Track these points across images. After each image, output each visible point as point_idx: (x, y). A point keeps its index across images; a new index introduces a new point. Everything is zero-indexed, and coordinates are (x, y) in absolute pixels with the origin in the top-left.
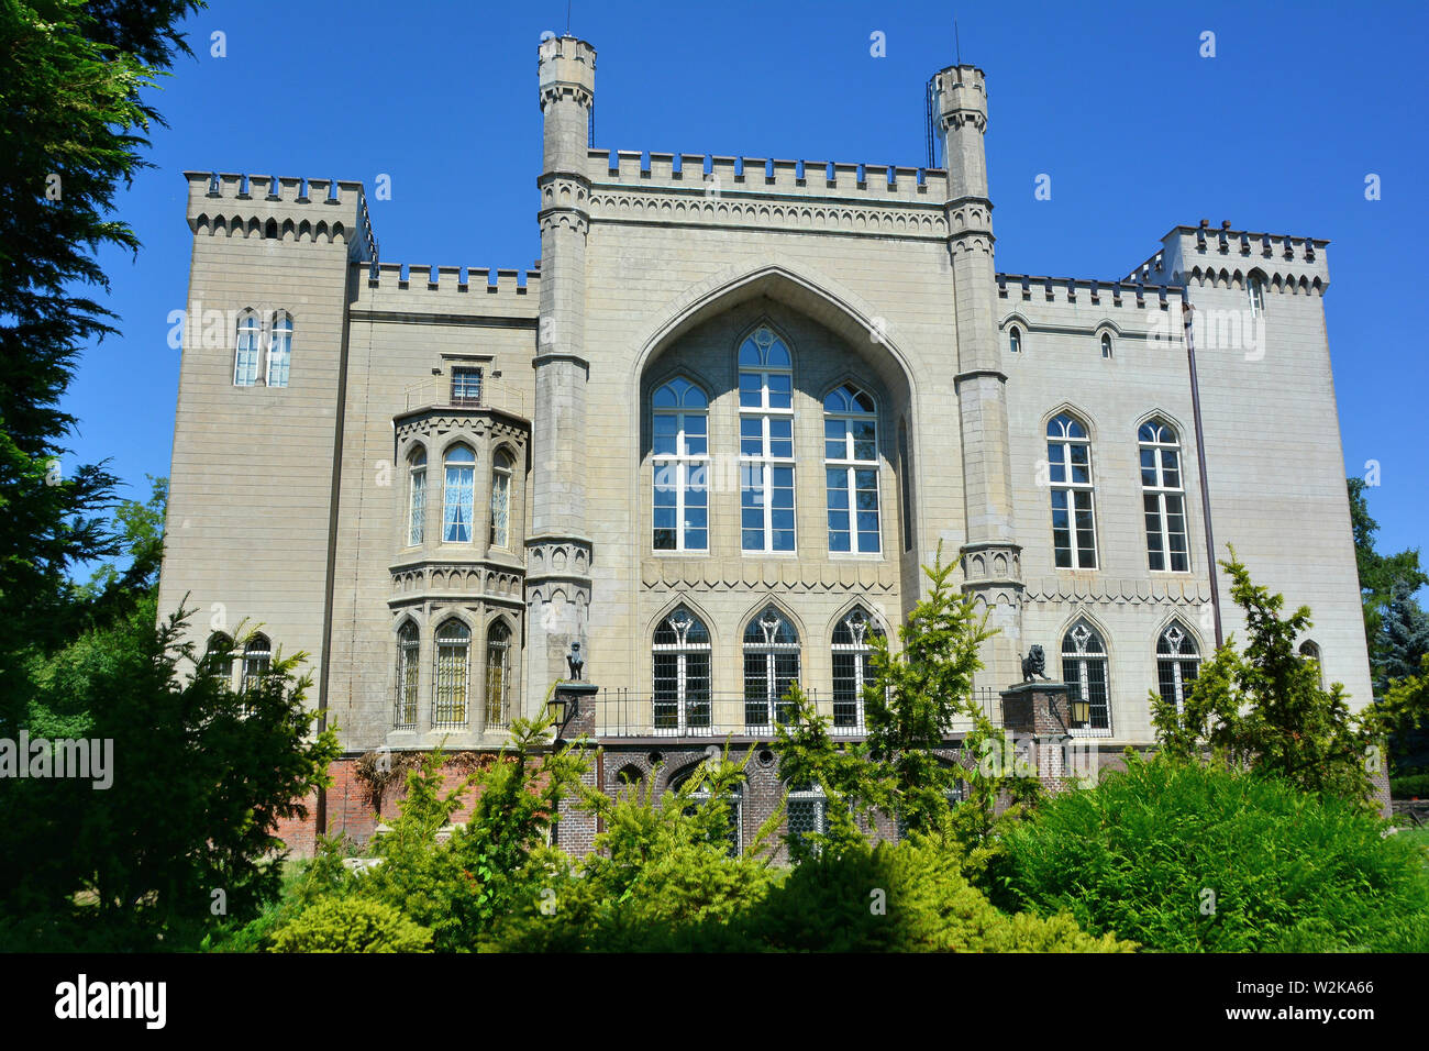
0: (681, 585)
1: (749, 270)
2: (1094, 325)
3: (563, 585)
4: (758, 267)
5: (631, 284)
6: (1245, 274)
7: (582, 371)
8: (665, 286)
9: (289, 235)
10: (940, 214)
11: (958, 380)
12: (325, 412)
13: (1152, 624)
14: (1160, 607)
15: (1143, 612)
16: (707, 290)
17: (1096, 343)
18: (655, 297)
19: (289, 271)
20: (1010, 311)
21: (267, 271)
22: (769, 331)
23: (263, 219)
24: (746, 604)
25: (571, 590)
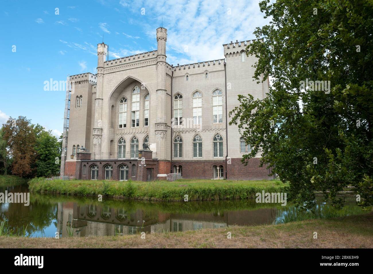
0: (122, 134)
1: (126, 78)
2: (203, 71)
3: (95, 136)
4: (127, 77)
5: (109, 84)
6: (239, 52)
7: (100, 101)
8: (114, 83)
9: (82, 83)
10: (156, 59)
11: (157, 91)
12: (86, 110)
13: (212, 134)
14: (214, 131)
15: (210, 132)
16: (119, 82)
17: (204, 75)
18: (112, 85)
19: (82, 89)
20: (186, 72)
21: (79, 89)
22: (137, 87)
23: (78, 81)
24: (131, 136)
25: (96, 137)
